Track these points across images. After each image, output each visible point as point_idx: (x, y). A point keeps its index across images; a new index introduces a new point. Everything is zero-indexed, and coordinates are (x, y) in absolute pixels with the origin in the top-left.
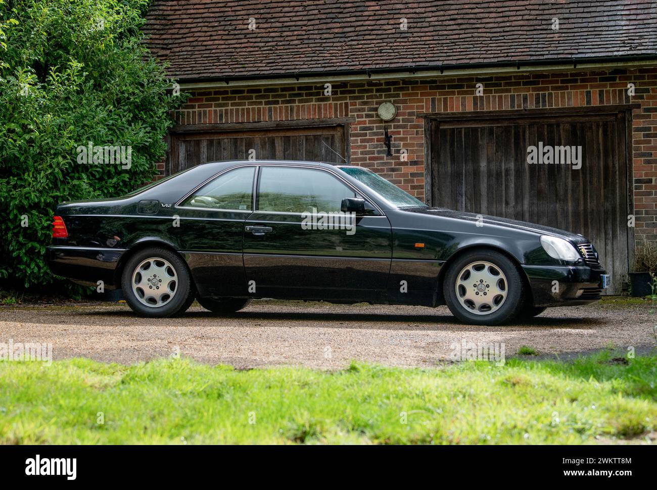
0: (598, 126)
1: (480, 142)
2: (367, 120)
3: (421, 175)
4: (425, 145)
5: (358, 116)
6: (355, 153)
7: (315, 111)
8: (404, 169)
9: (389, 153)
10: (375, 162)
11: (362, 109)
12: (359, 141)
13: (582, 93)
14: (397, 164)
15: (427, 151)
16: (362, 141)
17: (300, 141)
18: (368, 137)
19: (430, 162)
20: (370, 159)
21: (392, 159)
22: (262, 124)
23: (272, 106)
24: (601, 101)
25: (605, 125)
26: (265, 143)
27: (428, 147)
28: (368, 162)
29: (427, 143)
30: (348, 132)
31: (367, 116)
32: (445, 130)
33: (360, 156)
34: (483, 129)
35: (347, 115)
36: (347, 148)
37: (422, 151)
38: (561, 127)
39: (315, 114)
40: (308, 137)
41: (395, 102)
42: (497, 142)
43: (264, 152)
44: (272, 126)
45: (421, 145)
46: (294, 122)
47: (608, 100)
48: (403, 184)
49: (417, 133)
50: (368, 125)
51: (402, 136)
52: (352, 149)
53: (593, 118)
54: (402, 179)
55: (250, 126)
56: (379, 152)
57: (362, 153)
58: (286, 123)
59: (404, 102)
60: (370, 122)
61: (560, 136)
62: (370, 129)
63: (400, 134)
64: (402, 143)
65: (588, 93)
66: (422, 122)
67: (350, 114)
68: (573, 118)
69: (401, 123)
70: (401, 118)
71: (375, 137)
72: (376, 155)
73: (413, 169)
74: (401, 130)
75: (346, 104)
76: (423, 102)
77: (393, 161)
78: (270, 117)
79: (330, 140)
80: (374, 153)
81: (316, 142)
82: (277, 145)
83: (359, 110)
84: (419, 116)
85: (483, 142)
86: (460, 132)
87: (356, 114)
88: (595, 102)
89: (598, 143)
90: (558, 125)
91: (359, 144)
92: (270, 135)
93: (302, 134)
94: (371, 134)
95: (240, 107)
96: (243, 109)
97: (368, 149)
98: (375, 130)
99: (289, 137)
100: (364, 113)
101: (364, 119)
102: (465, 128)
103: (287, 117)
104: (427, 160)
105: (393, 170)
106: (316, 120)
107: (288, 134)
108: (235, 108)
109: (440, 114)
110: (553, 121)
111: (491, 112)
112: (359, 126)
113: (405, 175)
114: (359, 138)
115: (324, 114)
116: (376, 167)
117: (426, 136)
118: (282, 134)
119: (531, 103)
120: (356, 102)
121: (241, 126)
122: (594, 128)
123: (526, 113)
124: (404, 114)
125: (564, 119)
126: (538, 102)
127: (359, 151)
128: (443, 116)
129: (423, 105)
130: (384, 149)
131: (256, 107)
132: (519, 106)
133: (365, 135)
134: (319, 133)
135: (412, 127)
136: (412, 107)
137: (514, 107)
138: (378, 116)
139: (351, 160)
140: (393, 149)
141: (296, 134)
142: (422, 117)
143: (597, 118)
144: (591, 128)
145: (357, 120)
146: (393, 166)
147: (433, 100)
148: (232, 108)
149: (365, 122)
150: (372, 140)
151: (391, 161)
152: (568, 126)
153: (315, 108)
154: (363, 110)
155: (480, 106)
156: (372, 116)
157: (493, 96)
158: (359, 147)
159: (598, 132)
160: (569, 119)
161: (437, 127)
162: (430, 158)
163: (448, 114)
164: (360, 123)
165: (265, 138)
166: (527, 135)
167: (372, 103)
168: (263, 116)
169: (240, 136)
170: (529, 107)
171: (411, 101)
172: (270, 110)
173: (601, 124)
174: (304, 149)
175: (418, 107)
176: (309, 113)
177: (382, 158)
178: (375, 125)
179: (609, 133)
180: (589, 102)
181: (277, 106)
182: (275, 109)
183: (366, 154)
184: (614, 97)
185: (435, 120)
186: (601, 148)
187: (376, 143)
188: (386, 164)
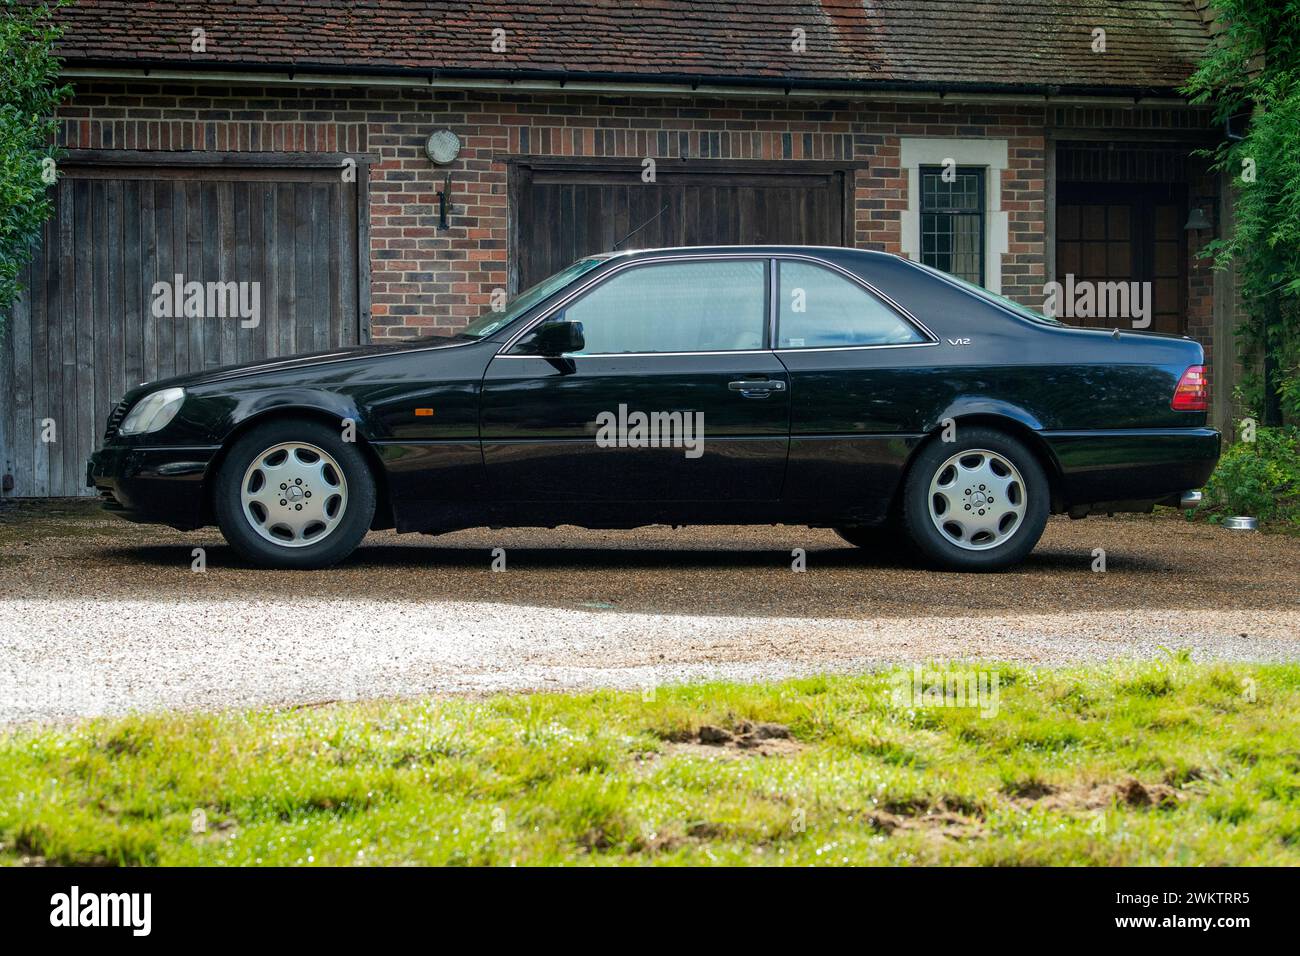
0: (799, 196)
1: (603, 212)
2: (402, 159)
3: (501, 266)
4: (509, 213)
5: (386, 153)
6: (378, 221)
7: (301, 137)
8: (469, 255)
9: (442, 223)
10: (417, 239)
11: (393, 139)
12: (386, 199)
13: (776, 137)
14: (457, 244)
15: (513, 223)
16: (392, 199)
17: (266, 192)
18: (403, 192)
19: (516, 243)
20: (408, 233)
21: (449, 235)
22: (194, 156)
23: (216, 121)
24: (808, 153)
25: (810, 193)
26: (196, 193)
27: (513, 216)
28: (403, 238)
29: (512, 208)
30: (365, 181)
31: (402, 153)
32: (542, 187)
33: (387, 226)
34: (608, 189)
35: (363, 148)
36: (363, 211)
37: (502, 223)
38: (740, 193)
39: (301, 142)
40: (284, 186)
41: (455, 131)
42: (631, 214)
43: (195, 211)
44: (216, 160)
45: (502, 212)
46: (259, 155)
47: (818, 151)
48: (467, 282)
49: (495, 188)
50: (403, 170)
51: (466, 193)
52: (374, 213)
53: (793, 181)
54: (467, 273)
55: (169, 158)
56: (424, 221)
57: (392, 221)
58: (244, 156)
59: (471, 131)
60: (408, 164)
61: (737, 208)
62: (409, 177)
63: (463, 191)
64: (466, 206)
65: (787, 138)
66: (504, 171)
67: (368, 147)
68: (759, 179)
69: (465, 170)
70: (465, 160)
71: (417, 194)
72: (418, 226)
73: (487, 256)
74: (466, 182)
75: (363, 128)
76: (506, 134)
77: (450, 239)
78: (211, 142)
79: (327, 194)
80: (413, 222)
81: (299, 196)
82: (220, 198)
83: (387, 141)
84: (499, 159)
85: (608, 211)
86: (569, 192)
87: (380, 147)
88: (798, 155)
89: (799, 224)
90: (734, 189)
91: (387, 204)
92: (207, 177)
93: (271, 178)
94: (409, 188)
95: (149, 120)
96: (154, 125)
97: (402, 215)
98: (416, 181)
99: (245, 183)
100: (396, 147)
101: (396, 158)
102: (577, 186)
103: (244, 144)
104: (513, 238)
105: (449, 255)
106: (303, 154)
107: (244, 177)
108: (137, 120)
109: (537, 158)
110: (727, 181)
111: (626, 159)
112: (386, 171)
113: (471, 266)
114: (386, 194)
115: (319, 143)
116: (417, 248)
117: (510, 197)
118: (231, 177)
119: (694, 148)
120: (381, 126)
121: (149, 157)
122: (793, 197)
123: (685, 164)
124: (471, 154)
125: (744, 180)
126: (705, 149)
127: (387, 217)
128: (543, 162)
129: (509, 140)
130: (433, 215)
131: (182, 121)
132: (673, 152)
133: (399, 188)
134: (305, 179)
135: (485, 178)
136: (486, 142)
137: (665, 153)
138: (424, 153)
139: (370, 233)
140: (450, 217)
141: (260, 178)
142: (504, 161)
143: (799, 180)
144: (787, 197)
145: (382, 158)
146: (450, 249)
147: (524, 132)
148: (132, 119)
149: (397, 164)
150: (411, 198)
151: (447, 239)
152: (750, 192)
153: (302, 131)
154: (395, 141)
155: (607, 148)
156: (410, 153)
157: (629, 132)
158: (386, 210)
159: (799, 204)
160: (753, 180)
161: (528, 181)
162: (516, 236)
163: (550, 158)
164: (387, 165)
165: (195, 183)
166: (683, 205)
167: (411, 129)
168: (197, 139)
169: (142, 176)
170: (690, 156)
171: (484, 130)
172: (210, 129)
173: (803, 190)
174: (275, 209)
175: (496, 143)
176: (289, 139)
177: (429, 233)
178: (416, 171)
179: (816, 207)
180: (787, 153)
181: (226, 122)
182: (222, 128)
183: (399, 224)
184: (828, 148)
185: (527, 167)
186: (803, 231)
187: (418, 204)
188: (437, 243)
